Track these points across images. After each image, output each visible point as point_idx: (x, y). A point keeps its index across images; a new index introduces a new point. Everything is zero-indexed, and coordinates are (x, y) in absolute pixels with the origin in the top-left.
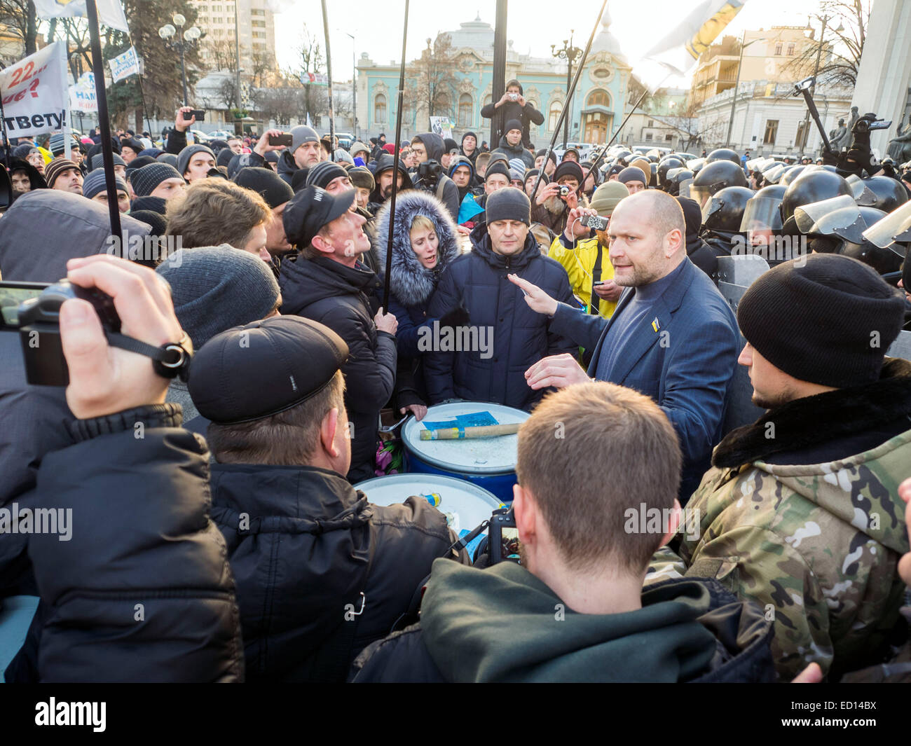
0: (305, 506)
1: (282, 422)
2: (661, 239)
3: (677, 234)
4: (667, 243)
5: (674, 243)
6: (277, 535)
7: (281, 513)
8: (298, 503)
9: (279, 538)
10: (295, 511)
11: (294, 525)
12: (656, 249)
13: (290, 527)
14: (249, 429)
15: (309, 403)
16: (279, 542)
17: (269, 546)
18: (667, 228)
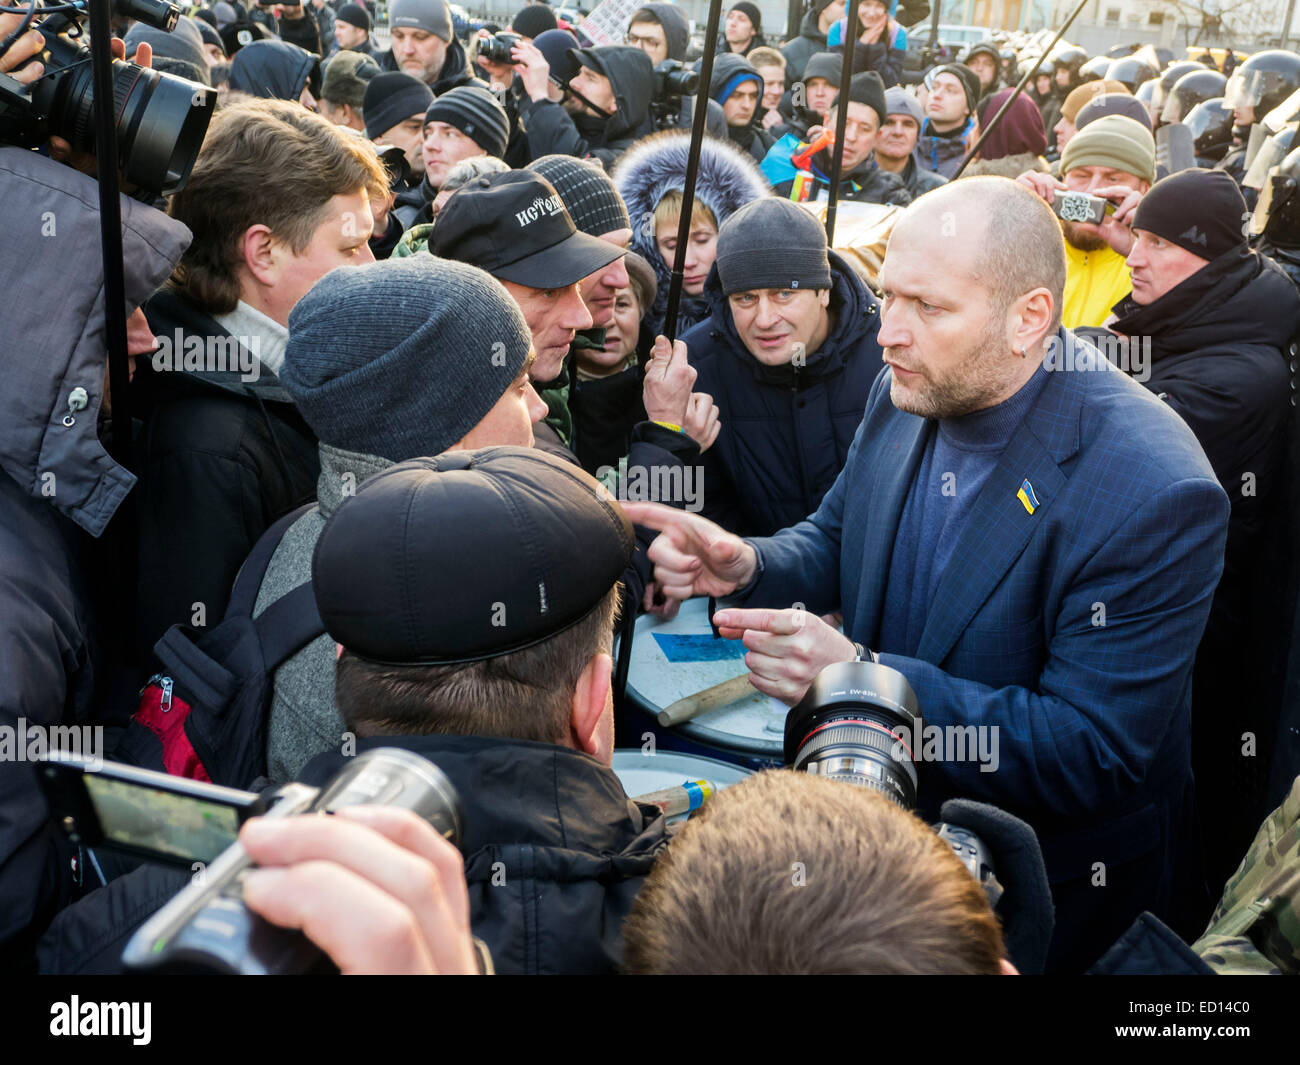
0: (573, 822)
1: (506, 674)
2: (1001, 314)
3: (1042, 301)
4: (1016, 320)
5: (1035, 320)
6: (530, 883)
7: (532, 836)
8: (559, 816)
9: (535, 889)
10: (558, 834)
11: (563, 862)
12: (989, 338)
13: (555, 867)
14: (438, 682)
15: (559, 641)
16: (536, 898)
17: (518, 906)
18: (1018, 287)
